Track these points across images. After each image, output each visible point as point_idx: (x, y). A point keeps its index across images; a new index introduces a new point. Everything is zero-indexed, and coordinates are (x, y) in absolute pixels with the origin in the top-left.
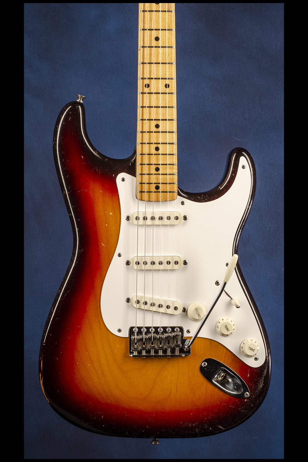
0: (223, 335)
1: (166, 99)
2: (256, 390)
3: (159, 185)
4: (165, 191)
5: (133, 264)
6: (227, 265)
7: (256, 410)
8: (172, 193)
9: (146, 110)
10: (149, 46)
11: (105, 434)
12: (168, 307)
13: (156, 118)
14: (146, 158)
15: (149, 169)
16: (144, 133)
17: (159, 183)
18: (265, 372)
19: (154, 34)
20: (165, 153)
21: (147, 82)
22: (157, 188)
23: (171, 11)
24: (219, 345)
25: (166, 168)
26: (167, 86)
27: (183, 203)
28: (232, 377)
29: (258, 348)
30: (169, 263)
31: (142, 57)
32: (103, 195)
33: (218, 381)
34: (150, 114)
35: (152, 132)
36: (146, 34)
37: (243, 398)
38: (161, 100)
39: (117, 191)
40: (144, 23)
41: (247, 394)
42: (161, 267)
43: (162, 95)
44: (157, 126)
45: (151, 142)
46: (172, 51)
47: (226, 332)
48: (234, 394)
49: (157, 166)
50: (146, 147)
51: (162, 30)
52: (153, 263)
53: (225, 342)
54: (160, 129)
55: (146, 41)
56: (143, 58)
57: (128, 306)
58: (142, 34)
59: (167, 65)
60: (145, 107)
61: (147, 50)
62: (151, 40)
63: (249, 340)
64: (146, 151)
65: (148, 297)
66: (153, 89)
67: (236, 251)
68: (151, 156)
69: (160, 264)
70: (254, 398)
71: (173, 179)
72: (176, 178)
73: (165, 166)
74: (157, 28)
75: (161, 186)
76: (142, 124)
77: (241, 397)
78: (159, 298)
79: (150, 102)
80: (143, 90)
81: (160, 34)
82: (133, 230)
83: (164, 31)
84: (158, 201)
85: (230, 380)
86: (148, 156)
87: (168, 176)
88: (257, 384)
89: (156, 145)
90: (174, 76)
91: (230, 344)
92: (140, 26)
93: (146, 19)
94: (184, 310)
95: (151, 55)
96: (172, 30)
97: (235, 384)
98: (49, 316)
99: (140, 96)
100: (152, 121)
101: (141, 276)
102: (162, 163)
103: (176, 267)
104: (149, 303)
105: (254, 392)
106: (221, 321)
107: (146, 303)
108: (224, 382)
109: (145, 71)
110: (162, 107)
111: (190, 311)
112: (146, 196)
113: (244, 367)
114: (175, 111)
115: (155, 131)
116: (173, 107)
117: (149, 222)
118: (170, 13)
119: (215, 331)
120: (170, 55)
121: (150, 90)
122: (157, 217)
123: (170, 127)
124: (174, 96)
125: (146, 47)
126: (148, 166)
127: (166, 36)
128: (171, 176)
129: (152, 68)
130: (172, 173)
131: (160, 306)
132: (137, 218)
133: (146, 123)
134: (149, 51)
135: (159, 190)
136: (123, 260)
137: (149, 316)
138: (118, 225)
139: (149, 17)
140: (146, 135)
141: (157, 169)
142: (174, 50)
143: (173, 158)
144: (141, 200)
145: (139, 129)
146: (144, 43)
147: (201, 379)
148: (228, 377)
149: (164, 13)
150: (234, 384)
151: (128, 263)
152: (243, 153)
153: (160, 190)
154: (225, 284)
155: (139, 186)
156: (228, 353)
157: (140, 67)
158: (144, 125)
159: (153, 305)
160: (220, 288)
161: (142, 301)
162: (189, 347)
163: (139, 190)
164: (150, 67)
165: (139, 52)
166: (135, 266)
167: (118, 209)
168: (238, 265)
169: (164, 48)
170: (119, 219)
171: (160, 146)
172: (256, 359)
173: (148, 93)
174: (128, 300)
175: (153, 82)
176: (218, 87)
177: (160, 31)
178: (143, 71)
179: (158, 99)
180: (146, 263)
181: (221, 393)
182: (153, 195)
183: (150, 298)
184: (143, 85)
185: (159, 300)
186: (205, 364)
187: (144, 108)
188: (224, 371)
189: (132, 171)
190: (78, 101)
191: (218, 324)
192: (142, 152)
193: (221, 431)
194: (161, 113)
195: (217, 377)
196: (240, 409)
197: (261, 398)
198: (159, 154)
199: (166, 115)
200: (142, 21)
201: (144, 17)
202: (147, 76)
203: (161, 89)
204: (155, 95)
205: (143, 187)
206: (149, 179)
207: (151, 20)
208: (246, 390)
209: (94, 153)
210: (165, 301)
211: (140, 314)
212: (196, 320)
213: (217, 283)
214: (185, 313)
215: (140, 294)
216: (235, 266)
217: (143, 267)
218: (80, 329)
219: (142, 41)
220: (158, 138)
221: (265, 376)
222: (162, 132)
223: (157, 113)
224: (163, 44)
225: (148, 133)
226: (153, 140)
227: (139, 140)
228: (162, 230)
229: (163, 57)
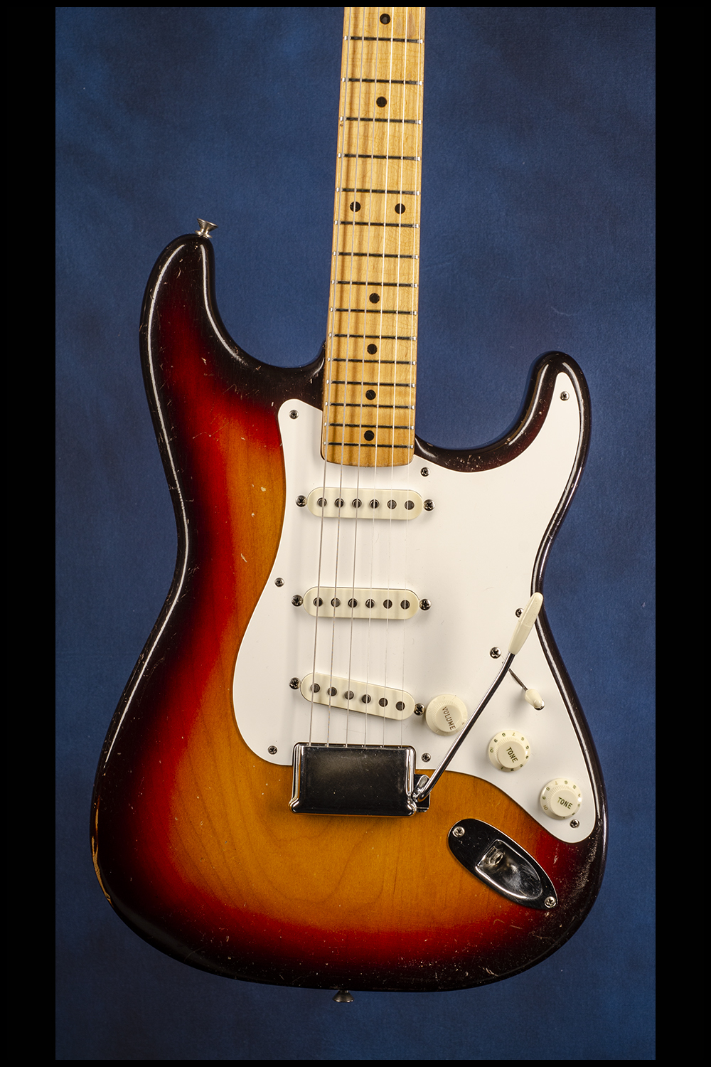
0: (503, 769)
1: (395, 239)
2: (570, 892)
3: (373, 430)
4: (387, 443)
5: (308, 604)
6: (518, 613)
7: (569, 937)
8: (401, 450)
9: (352, 261)
10: (363, 116)
11: (232, 977)
12: (383, 702)
13: (371, 281)
14: (347, 368)
15: (353, 394)
16: (344, 313)
17: (374, 426)
18: (593, 854)
19: (376, 90)
20: (389, 359)
21: (355, 197)
22: (369, 436)
23: (416, 41)
24: (493, 789)
25: (391, 394)
26: (399, 209)
27: (425, 472)
28: (518, 861)
29: (580, 800)
30: (388, 604)
31: (345, 142)
32: (248, 446)
33: (486, 870)
34: (359, 270)
35: (363, 311)
36: (357, 91)
37: (541, 910)
38: (386, 240)
39: (281, 442)
40: (354, 66)
41: (551, 901)
42: (372, 613)
43: (389, 228)
44: (374, 298)
45: (360, 334)
46: (413, 131)
47: (508, 763)
48: (523, 900)
49: (370, 388)
50: (348, 344)
51: (393, 82)
52: (353, 603)
53: (507, 784)
54: (381, 306)
55: (356, 106)
56: (349, 144)
57: (294, 696)
58: (348, 91)
59: (402, 161)
60: (350, 254)
61: (358, 127)
62: (367, 104)
63: (561, 783)
64: (347, 352)
65: (340, 678)
66: (369, 214)
67: (539, 586)
68: (359, 364)
69: (368, 606)
70: (566, 911)
71: (405, 418)
72: (411, 415)
73: (388, 388)
74: (383, 78)
75: (377, 431)
76: (342, 291)
77: (537, 906)
78: (363, 681)
79: (360, 244)
80: (346, 215)
81: (390, 91)
82: (313, 527)
83: (399, 85)
84: (369, 465)
85: (514, 868)
86: (351, 363)
87: (394, 411)
88: (575, 880)
89: (370, 341)
90: (417, 186)
91: (517, 788)
92: (346, 72)
93: (359, 56)
94: (419, 710)
95: (366, 137)
96: (415, 83)
97: (525, 877)
98: (116, 711)
99: (338, 230)
100: (362, 286)
101: (324, 630)
102: (382, 382)
103: (404, 614)
104: (340, 692)
105: (566, 897)
106: (499, 738)
107: (333, 692)
108: (501, 873)
109: (352, 174)
110: (386, 256)
111: (433, 712)
112: (342, 452)
113: (547, 842)
114: (415, 264)
115: (370, 309)
116: (410, 257)
117: (348, 511)
118: (413, 44)
119: (485, 758)
120: (409, 140)
121: (362, 216)
122: (366, 501)
123: (402, 302)
124: (416, 233)
125: (356, 119)
126: (350, 386)
127: (401, 97)
128: (402, 411)
129: (369, 167)
130: (403, 404)
131: (365, 699)
132: (321, 502)
133: (350, 290)
134: (361, 129)
135: (372, 442)
136: (286, 594)
137: (339, 720)
138: (279, 517)
139: (365, 51)
140: (349, 318)
141: (371, 395)
142: (418, 129)
143: (407, 372)
144: (333, 461)
145: (334, 303)
146: (351, 109)
147: (449, 863)
148: (509, 860)
149: (399, 43)
150: (522, 878)
151: (297, 601)
152: (565, 364)
153: (376, 441)
154: (512, 657)
155: (329, 430)
156: (512, 807)
157: (341, 163)
158: (345, 295)
159: (349, 696)
160: (499, 664)
161: (325, 688)
162: (426, 792)
163: (328, 439)
164: (364, 165)
165: (340, 129)
166: (314, 609)
167: (281, 480)
168: (542, 614)
169: (397, 124)
170: (281, 502)
171: (380, 344)
172: (574, 824)
173: (357, 223)
174: (295, 684)
175: (370, 197)
176: (523, 193)
177: (390, 85)
178: (346, 173)
179: (378, 237)
180: (338, 604)
181: (494, 897)
182: (360, 453)
183: (344, 681)
184: (346, 204)
185: (364, 686)
186: (459, 831)
187: (347, 257)
188: (502, 848)
189: (314, 396)
190: (199, 233)
191: (493, 744)
192: (338, 355)
193: (489, 980)
194: (384, 269)
195: (486, 861)
196: (533, 932)
197: (581, 911)
198: (377, 362)
199: (395, 274)
200: (350, 60)
201: (354, 52)
202: (355, 184)
203: (387, 215)
204: (373, 227)
205: (338, 433)
206: (352, 416)
207: (369, 60)
208: (548, 892)
209: (231, 352)
210: (377, 689)
211: (319, 716)
212: (442, 734)
213: (495, 653)
214: (421, 716)
215: (322, 671)
216: (536, 616)
217: (331, 611)
218: (185, 743)
219: (348, 106)
220: (374, 324)
221: (592, 863)
222: (384, 312)
223: (376, 269)
224: (395, 112)
225: (354, 314)
226: (365, 330)
227: (332, 328)
228: (377, 529)
229: (393, 144)
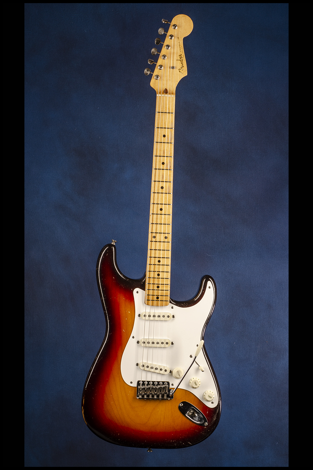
0: (193, 388)
1: (165, 246)
2: (211, 421)
3: (158, 296)
4: (162, 300)
5: (141, 343)
6: (197, 345)
7: (211, 434)
8: (166, 302)
9: (153, 252)
10: (156, 213)
11: (120, 445)
12: (161, 370)
13: (158, 257)
14: (152, 280)
15: (153, 287)
16: (151, 265)
17: (159, 295)
18: (217, 411)
19: (160, 206)
20: (163, 278)
21: (154, 235)
22: (158, 298)
23: (170, 194)
24: (191, 393)
25: (163, 287)
26: (166, 238)
27: (172, 308)
28: (197, 413)
29: (214, 396)
30: (162, 343)
31: (152, 220)
32: (125, 301)
33: (189, 415)
34: (155, 254)
35: (156, 265)
36: (155, 206)
37: (204, 426)
38: (162, 246)
39: (134, 299)
40: (154, 200)
41: (206, 424)
42: (158, 345)
43: (163, 243)
44: (159, 261)
45: (155, 271)
46: (170, 217)
47: (195, 386)
48: (199, 423)
49: (158, 285)
50: (152, 274)
51: (164, 204)
52: (153, 343)
53: (194, 392)
54: (161, 263)
55: (154, 211)
57: (137, 368)
58: (152, 206)
59: (167, 225)
60: (153, 250)
61: (155, 216)
62: (157, 210)
63: (209, 391)
64: (152, 276)
65: (150, 363)
66: (158, 240)
67: (203, 338)
68: (155, 279)
69: (157, 344)
70: (211, 426)
71: (167, 293)
72: (169, 292)
73: (163, 285)
74: (162, 203)
75: (160, 297)
76: (150, 259)
77: (202, 425)
78: (156, 364)
79: (155, 247)
80: (152, 239)
81: (163, 206)
82: (142, 323)
83: (166, 205)
84: (157, 306)
85: (196, 415)
86: (153, 279)
87: (164, 291)
88: (213, 418)
89: (158, 273)
90: (170, 232)
91: (197, 393)
92: (152, 202)
93: (155, 197)
94: (171, 372)
95: (157, 219)
96: (170, 204)
97: (199, 417)
98: (89, 372)
99: (149, 243)
100: (156, 258)
101: (146, 350)
102: (161, 283)
103: (167, 346)
104: (150, 367)
105: (210, 423)
106: (192, 379)
107: (148, 367)
108: (193, 416)
109: (153, 229)
110: (162, 250)
111: (174, 372)
112: (150, 302)
113: (205, 408)
114: (170, 252)
115: (158, 264)
116: (169, 250)
117: (152, 318)
118: (169, 194)
119: (188, 385)
120: (169, 220)
121: (156, 240)
122: (157, 315)
123: (167, 262)
124: (170, 244)
125: (154, 214)
126: (153, 285)
127: (166, 208)
128: (166, 291)
129: (158, 227)
130: (167, 290)
131: (156, 369)
132: (145, 316)
133: (153, 259)
134: (156, 217)
135: (158, 300)
136: (135, 341)
137: (149, 375)
138: (133, 319)
139: (157, 196)
140: (152, 267)
141: (158, 287)
142: (171, 217)
143: (168, 281)
144: (148, 305)
145: (148, 262)
146: (153, 211)
147: (179, 413)
148: (195, 413)
149: (166, 194)
150: (198, 418)
151: (138, 342)
152: (210, 279)
153: (159, 299)
154: (196, 357)
155: (147, 296)
156: (196, 398)
157: (150, 226)
158: (151, 260)
159: (152, 368)
160: (192, 359)
161: (146, 366)
162: (172, 394)
163: (147, 299)
164: (156, 226)
165: (150, 216)
166: (143, 344)
167: (134, 310)
168: (204, 346)
169: (165, 215)
170: (134, 316)
171: (160, 273)
172: (212, 403)
173: (154, 241)
174: (137, 365)
175: (158, 235)
177: (163, 205)
178: (152, 228)
179: (160, 245)
180: (149, 343)
181: (191, 423)
182: (155, 302)
183: (151, 364)
184: (152, 236)
185: (156, 365)
186: (182, 405)
187: (152, 250)
188: (193, 409)
189: (143, 287)
190: (112, 243)
191: (191, 381)
192: (149, 276)
193: (190, 446)
194: (162, 254)
195: (189, 413)
196: (201, 432)
197: (214, 426)
198: (160, 278)
199: (165, 255)
200: (153, 198)
201: (154, 196)
202: (154, 231)
203: (163, 239)
204: (159, 242)
205: (149, 297)
206: (153, 293)
207: (158, 198)
208: (205, 421)
209: (121, 275)
210: (159, 366)
211: (144, 373)
212: (177, 378)
213: (191, 356)
214: (171, 373)
215: (145, 361)
216: (202, 346)
217: (147, 345)
218: (108, 381)
219: (152, 211)
220: (159, 268)
221: (217, 413)
222: (162, 265)
223: (159, 254)
224: (165, 212)
225: (154, 265)
226: (157, 270)
227: (148, 269)
228: (159, 323)
229: (164, 221)
